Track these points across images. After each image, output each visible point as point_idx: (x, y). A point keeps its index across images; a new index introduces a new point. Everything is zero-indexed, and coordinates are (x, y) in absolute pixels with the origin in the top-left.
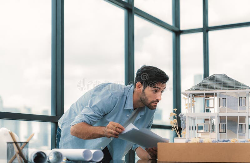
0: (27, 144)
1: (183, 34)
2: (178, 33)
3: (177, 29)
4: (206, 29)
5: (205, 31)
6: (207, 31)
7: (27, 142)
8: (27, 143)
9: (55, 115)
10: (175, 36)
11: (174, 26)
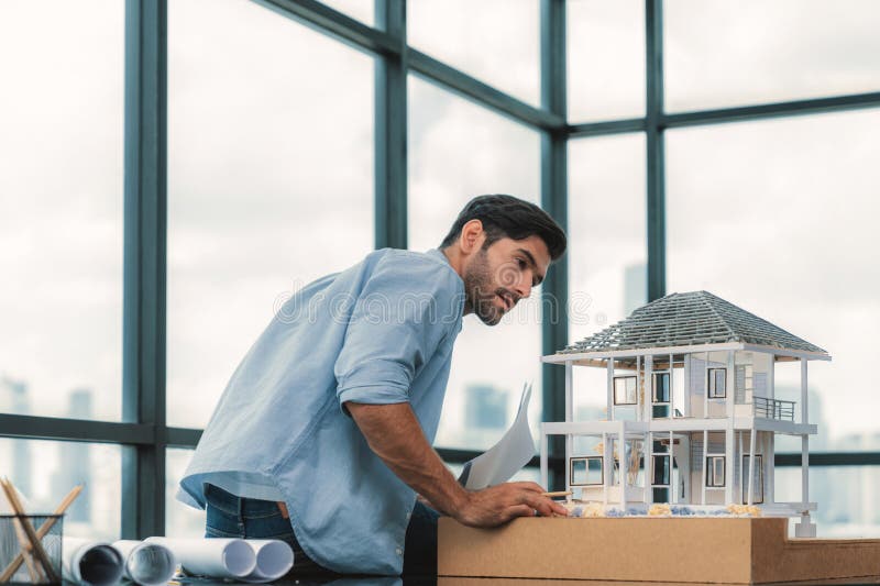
0: (59, 521)
1: (574, 137)
2: (557, 133)
3: (555, 121)
4: (656, 123)
5: (653, 128)
6: (661, 129)
7: (59, 513)
8: (59, 517)
9: (134, 421)
10: (547, 143)
11: (546, 109)
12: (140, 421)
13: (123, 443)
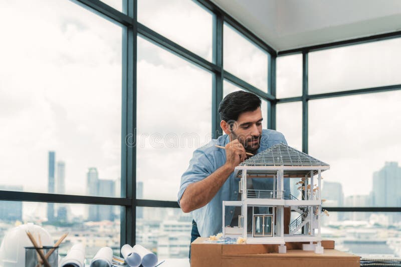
1: (278, 103)
2: (273, 102)
3: (272, 98)
4: (305, 98)
5: (305, 100)
6: (307, 100)
9: (125, 197)
10: (270, 105)
11: (270, 94)
12: (127, 197)
13: (121, 205)
